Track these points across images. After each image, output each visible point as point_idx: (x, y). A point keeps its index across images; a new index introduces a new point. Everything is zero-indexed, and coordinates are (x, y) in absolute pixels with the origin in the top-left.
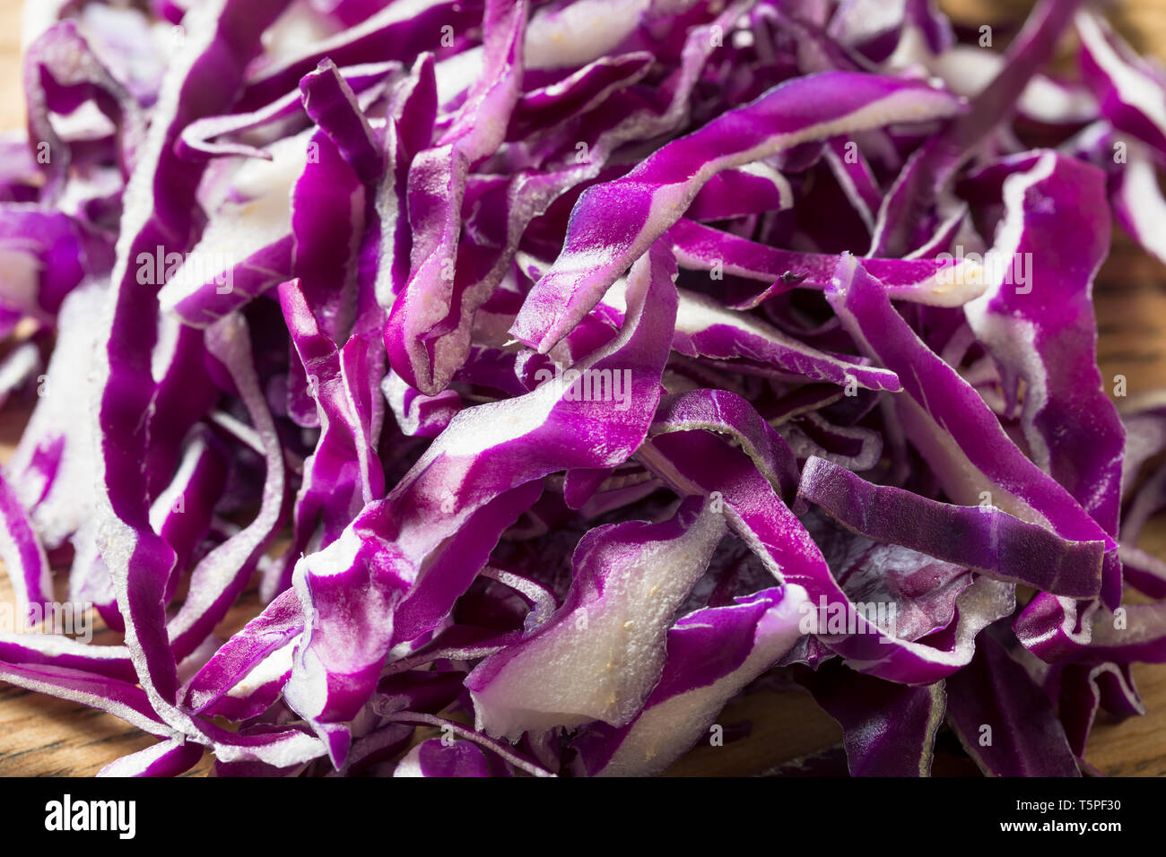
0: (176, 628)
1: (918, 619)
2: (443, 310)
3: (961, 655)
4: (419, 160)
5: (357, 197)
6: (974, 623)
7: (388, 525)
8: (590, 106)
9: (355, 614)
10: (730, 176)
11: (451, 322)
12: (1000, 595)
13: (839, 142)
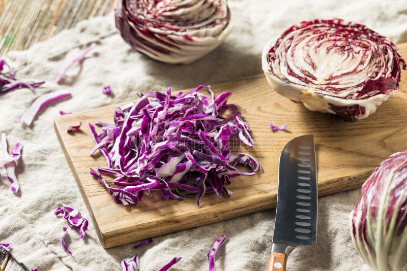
0: (125, 168)
1: (205, 167)
2: (156, 133)
3: (209, 170)
4: (155, 119)
5: (148, 124)
6: (211, 168)
7: (148, 154)
8: (175, 115)
9: (143, 163)
10: (189, 122)
11: (157, 134)
12: (215, 166)
13: (203, 121)
